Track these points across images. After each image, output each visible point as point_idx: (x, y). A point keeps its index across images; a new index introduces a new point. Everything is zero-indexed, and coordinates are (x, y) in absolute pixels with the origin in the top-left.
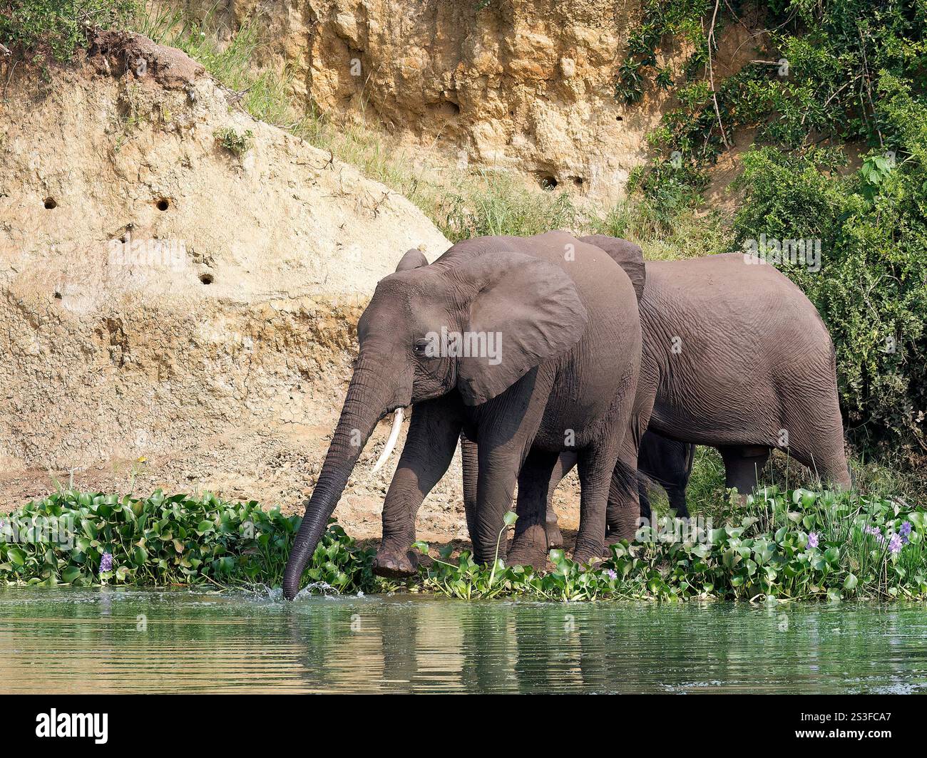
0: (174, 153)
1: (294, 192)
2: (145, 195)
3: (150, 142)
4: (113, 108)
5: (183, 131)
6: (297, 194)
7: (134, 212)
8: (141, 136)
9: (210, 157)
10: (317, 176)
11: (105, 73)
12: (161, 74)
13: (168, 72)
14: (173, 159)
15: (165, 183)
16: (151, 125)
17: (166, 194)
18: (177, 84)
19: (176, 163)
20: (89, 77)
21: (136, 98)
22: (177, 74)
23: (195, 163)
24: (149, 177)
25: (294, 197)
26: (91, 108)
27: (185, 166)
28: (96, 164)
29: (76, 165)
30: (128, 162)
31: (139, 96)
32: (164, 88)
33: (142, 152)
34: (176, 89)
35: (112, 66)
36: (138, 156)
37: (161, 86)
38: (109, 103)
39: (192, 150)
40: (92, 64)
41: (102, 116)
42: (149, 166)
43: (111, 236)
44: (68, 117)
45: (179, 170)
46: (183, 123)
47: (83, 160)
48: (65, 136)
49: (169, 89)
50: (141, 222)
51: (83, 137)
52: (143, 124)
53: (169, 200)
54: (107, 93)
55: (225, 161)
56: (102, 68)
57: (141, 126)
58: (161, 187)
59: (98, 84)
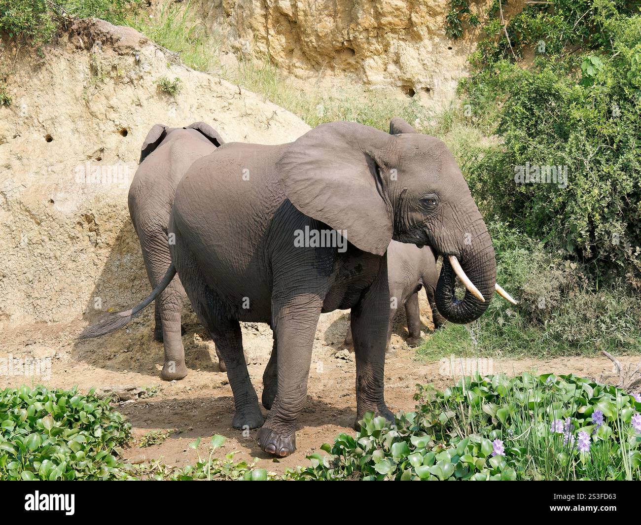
0: (130, 97)
1: (213, 116)
2: (111, 127)
3: (112, 91)
4: (88, 71)
5: (135, 82)
6: (216, 118)
7: (103, 139)
8: (106, 88)
9: (155, 98)
10: (230, 104)
11: (80, 48)
12: (116, 45)
13: (119, 43)
14: (129, 101)
15: (124, 118)
16: (113, 80)
17: (125, 126)
18: (127, 51)
19: (132, 104)
20: (70, 52)
21: (101, 63)
22: (126, 44)
23: (144, 103)
24: (113, 115)
25: (214, 119)
26: (72, 72)
27: (138, 105)
28: (79, 109)
29: (64, 110)
30: (98, 107)
31: (102, 61)
32: (119, 54)
33: (107, 98)
34: (127, 54)
35: (84, 43)
36: (104, 101)
37: (117, 53)
38: (85, 68)
39: (142, 94)
40: (72, 43)
41: (81, 77)
42: (112, 107)
43: (90, 157)
44: (57, 80)
45: (133, 108)
46: (134, 76)
47: (69, 107)
48: (56, 93)
49: (122, 55)
50: (108, 146)
51: (69, 93)
52: (107, 80)
53: (128, 130)
54: (82, 61)
55: (165, 100)
56: (78, 44)
57: (105, 81)
58: (121, 121)
59: (76, 56)
